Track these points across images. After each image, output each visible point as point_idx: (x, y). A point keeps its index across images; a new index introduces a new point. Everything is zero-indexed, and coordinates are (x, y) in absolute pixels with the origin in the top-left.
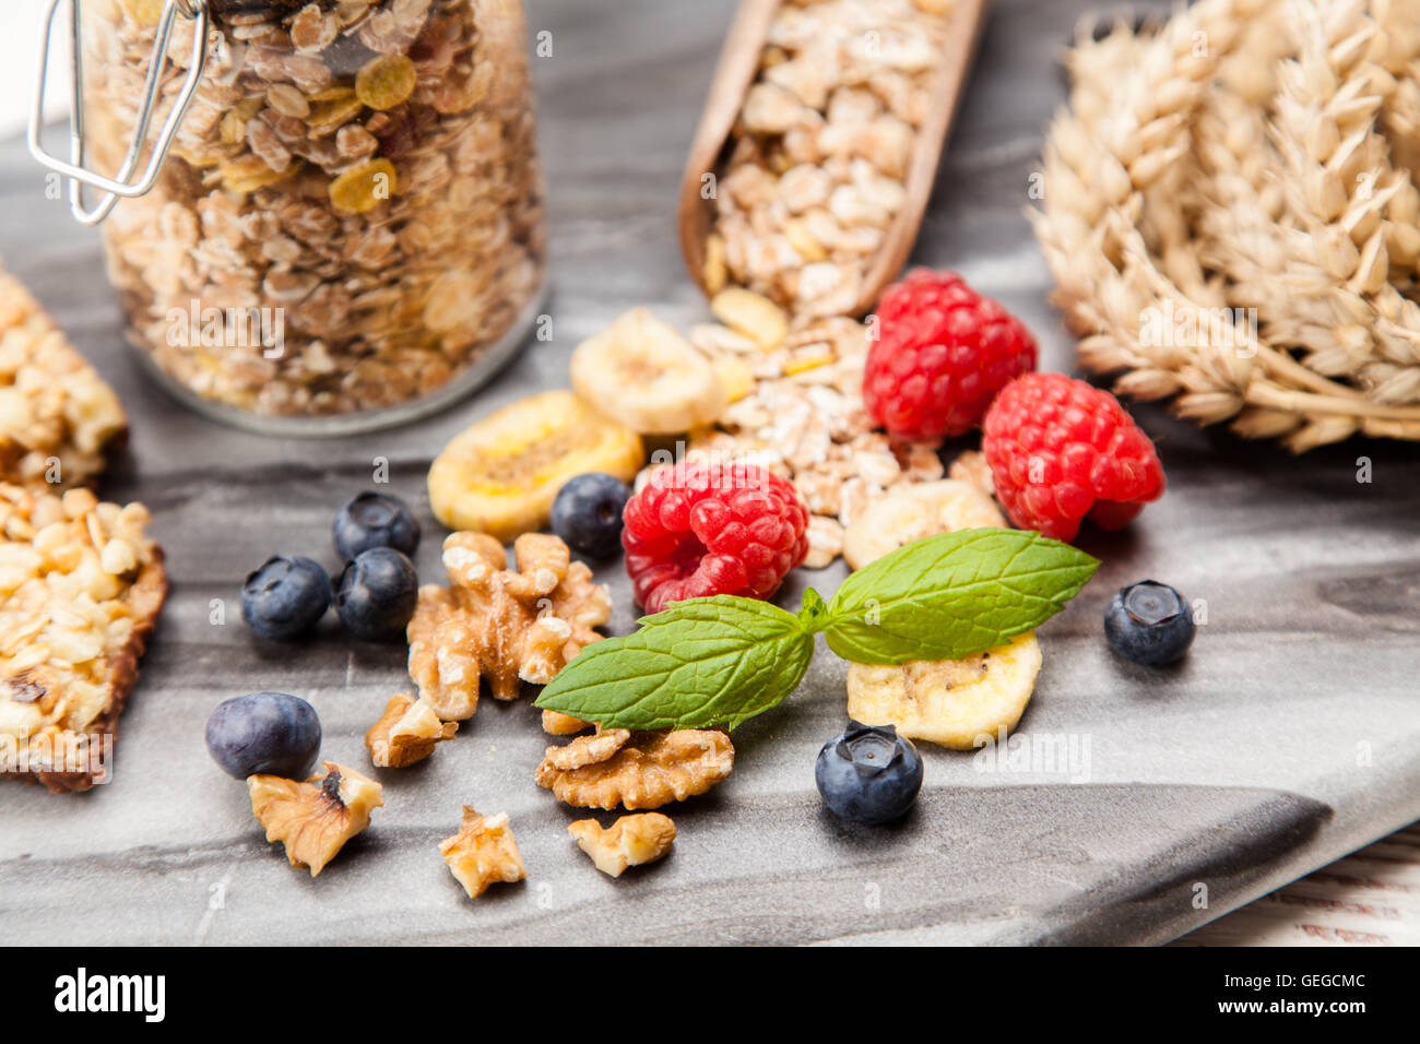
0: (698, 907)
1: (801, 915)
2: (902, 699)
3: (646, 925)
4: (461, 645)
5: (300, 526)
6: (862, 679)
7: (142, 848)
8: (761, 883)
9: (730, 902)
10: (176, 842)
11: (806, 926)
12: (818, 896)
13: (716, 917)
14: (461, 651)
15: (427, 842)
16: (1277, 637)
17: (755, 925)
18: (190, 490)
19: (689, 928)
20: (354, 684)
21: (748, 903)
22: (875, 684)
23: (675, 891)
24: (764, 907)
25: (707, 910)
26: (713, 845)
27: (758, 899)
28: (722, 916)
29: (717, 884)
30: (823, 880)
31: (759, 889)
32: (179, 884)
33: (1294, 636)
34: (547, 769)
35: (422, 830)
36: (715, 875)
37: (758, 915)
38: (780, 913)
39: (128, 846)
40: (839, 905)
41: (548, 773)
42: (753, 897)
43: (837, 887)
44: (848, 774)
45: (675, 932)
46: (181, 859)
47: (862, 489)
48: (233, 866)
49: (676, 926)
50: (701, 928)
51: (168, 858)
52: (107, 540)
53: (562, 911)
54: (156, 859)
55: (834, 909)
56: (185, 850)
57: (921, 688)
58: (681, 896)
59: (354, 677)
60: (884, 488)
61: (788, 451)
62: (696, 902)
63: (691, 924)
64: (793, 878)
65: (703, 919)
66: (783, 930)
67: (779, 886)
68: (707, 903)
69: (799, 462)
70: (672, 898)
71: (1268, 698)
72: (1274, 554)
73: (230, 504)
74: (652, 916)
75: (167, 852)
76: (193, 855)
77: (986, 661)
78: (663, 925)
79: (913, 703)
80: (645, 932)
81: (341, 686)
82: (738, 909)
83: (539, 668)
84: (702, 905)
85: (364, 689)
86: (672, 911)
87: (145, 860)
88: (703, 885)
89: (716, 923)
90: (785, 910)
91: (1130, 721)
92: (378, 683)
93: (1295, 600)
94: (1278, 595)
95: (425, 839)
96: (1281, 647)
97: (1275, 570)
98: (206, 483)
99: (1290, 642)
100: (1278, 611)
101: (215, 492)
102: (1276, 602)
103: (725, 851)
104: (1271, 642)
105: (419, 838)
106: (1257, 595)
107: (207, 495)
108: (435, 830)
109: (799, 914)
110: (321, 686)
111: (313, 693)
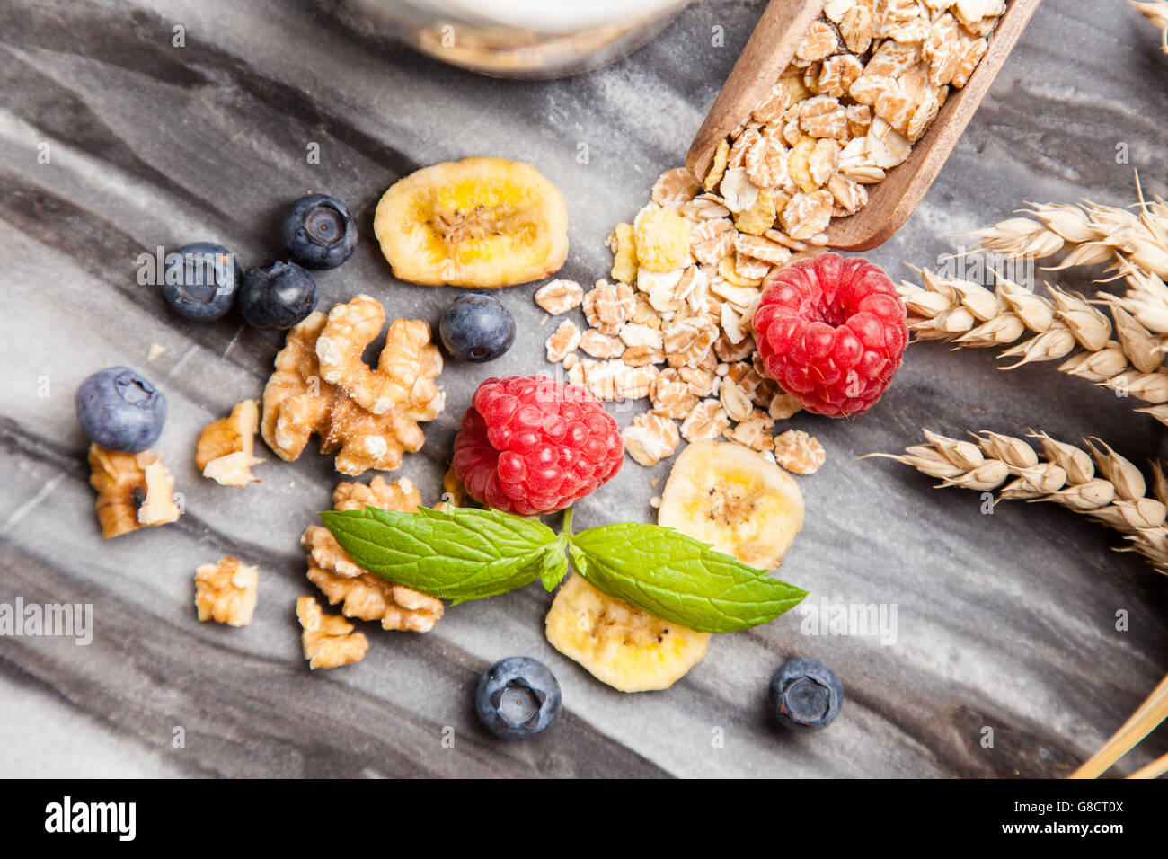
0: (350, 710)
5: (274, 166)
7: (9, 419)
8: (404, 718)
10: (33, 428)
13: (357, 726)
15: (202, 540)
18: (211, 74)
19: (333, 724)
20: (229, 358)
25: (354, 716)
28: (361, 728)
29: (373, 699)
32: (17, 469)
35: (206, 524)
36: (377, 691)
37: (385, 742)
45: (322, 721)
46: (30, 446)
48: (62, 476)
49: (324, 716)
50: (341, 729)
51: (21, 440)
54: (14, 435)
56: (35, 439)
58: (344, 694)
59: (234, 350)
62: (351, 705)
63: (336, 722)
64: (428, 724)
65: (347, 723)
67: (414, 725)
68: (359, 710)
73: (233, 109)
75: (22, 433)
76: (38, 447)
78: (317, 710)
79: (595, 641)
80: (303, 709)
81: (220, 354)
82: (376, 729)
84: (353, 711)
85: (234, 368)
86: (332, 701)
87: (4, 433)
88: (362, 694)
92: (247, 369)
93: (936, 711)
94: (928, 698)
95: (202, 536)
96: (892, 744)
97: (944, 673)
98: (227, 75)
99: (902, 744)
100: (916, 712)
101: (229, 90)
102: (919, 702)
103: (396, 674)
104: (889, 735)
105: (199, 532)
106: (911, 687)
107: (221, 89)
108: (213, 532)
109: (411, 758)
110: (206, 345)
111: (196, 348)
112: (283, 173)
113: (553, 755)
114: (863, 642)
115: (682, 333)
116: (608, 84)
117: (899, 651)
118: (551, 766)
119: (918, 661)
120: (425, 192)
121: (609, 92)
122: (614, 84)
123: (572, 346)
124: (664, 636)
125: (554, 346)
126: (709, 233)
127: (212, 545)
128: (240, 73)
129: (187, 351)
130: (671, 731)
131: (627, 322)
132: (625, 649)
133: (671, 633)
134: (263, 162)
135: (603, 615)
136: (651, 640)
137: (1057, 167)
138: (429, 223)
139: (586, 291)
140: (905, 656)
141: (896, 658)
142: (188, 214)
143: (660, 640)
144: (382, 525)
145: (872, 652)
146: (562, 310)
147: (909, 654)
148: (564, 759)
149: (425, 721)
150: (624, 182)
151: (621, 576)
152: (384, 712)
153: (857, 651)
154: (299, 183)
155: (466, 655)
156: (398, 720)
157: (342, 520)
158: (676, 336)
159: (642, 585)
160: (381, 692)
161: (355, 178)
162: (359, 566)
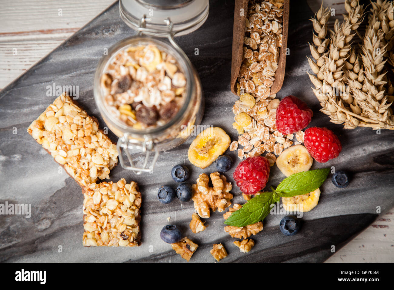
2: (294, 204)
5: (162, 167)
6: (285, 200)
7: (152, 255)
9: (267, 254)
10: (158, 253)
15: (206, 247)
16: (365, 173)
18: (136, 159)
20: (183, 209)
21: (270, 254)
22: (288, 201)
24: (273, 254)
29: (263, 250)
30: (283, 246)
33: (369, 173)
35: (205, 244)
37: (272, 256)
38: (276, 255)
39: (149, 255)
43: (286, 248)
46: (160, 257)
47: (278, 146)
48: (171, 257)
49: (257, 261)
51: (158, 257)
52: (129, 194)
53: (235, 260)
54: (155, 257)
56: (160, 255)
57: (297, 201)
59: (183, 207)
60: (282, 145)
61: (261, 138)
62: (260, 255)
63: (260, 260)
65: (262, 258)
67: (275, 249)
69: (264, 141)
70: (256, 255)
71: (365, 190)
72: (364, 150)
75: (157, 255)
76: (162, 255)
77: (309, 194)
81: (181, 210)
82: (268, 256)
85: (186, 210)
86: (256, 257)
87: (153, 258)
88: (261, 251)
91: (338, 200)
92: (188, 208)
93: (369, 163)
94: (365, 162)
95: (206, 246)
96: (367, 176)
97: (364, 155)
98: (140, 157)
99: (369, 175)
100: (365, 166)
101: (142, 159)
102: (365, 164)
103: (264, 242)
104: (365, 175)
105: (205, 246)
106: (361, 162)
107: (141, 161)
108: (207, 244)
109: (280, 255)
110: (177, 210)
111: (176, 212)
112: (165, 166)
113: (306, 232)
114: (345, 162)
115: (261, 133)
116: (210, 100)
117: (353, 157)
118: (307, 235)
119: (358, 156)
121: (212, 101)
122: (211, 99)
123: (243, 153)
125: (240, 156)
126: (250, 110)
127: (209, 246)
128: (142, 155)
129: (174, 214)
130: (324, 209)
131: (250, 140)
134: (160, 167)
136: (307, 197)
137: (304, 46)
139: (237, 141)
140: (354, 158)
141: (353, 159)
142: (153, 189)
145: (348, 162)
146: (237, 148)
147: (355, 156)
148: (309, 231)
149: (276, 246)
150: (228, 115)
152: (267, 251)
153: (345, 164)
154: (169, 166)
155: (273, 227)
156: (271, 250)
158: (261, 135)
160: (264, 248)
161: (179, 156)
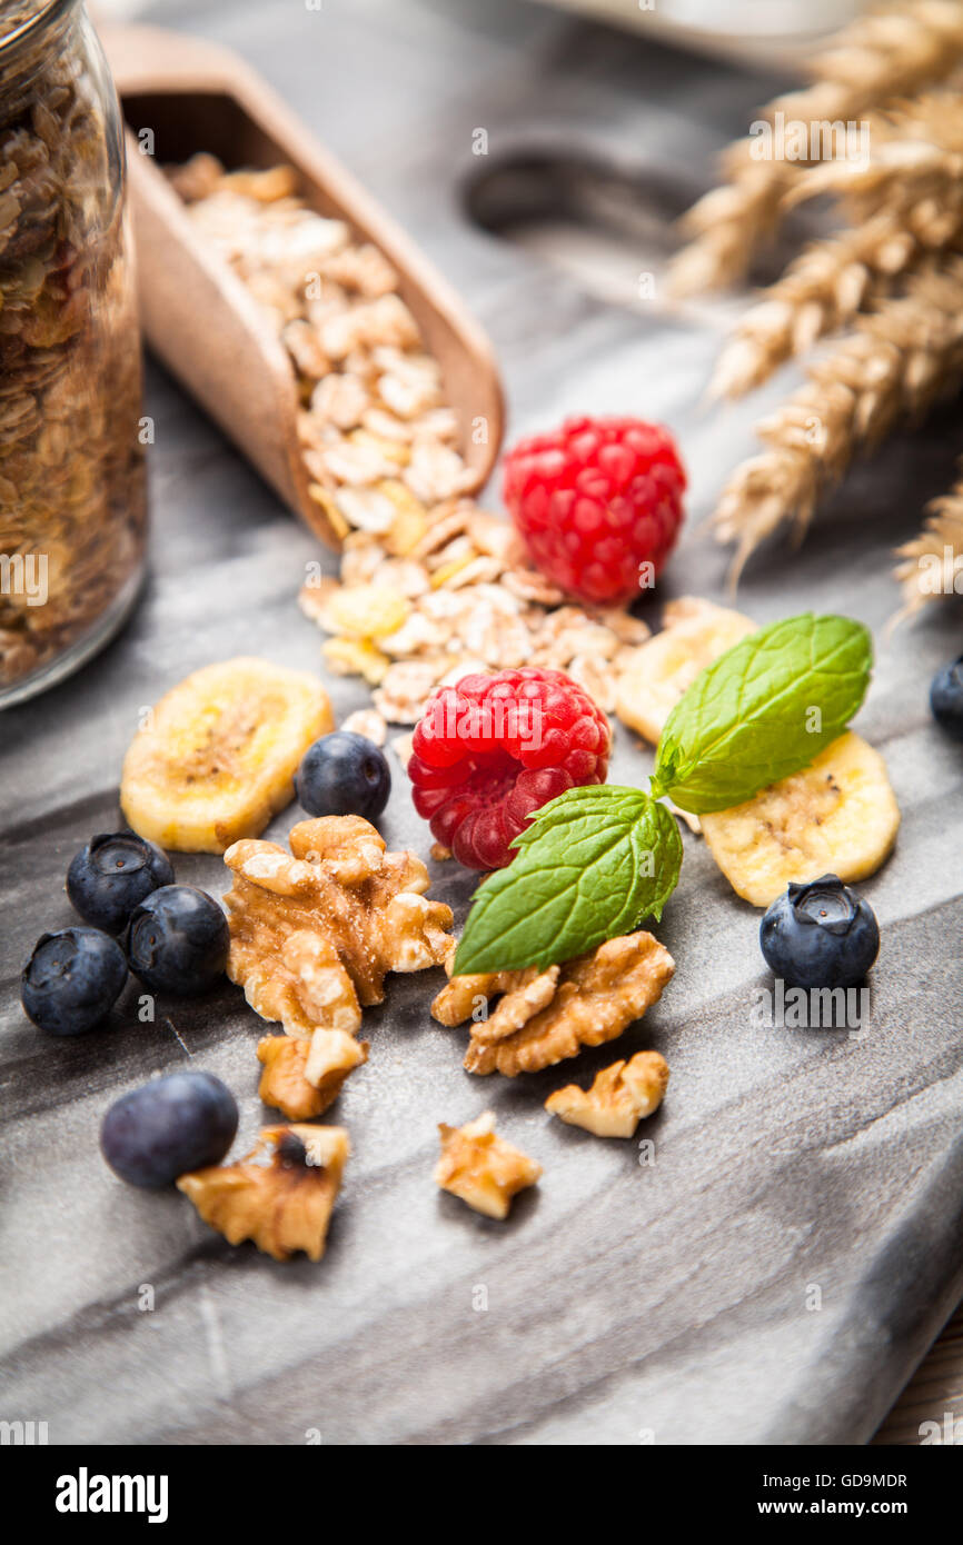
0: (731, 1137)
1: (836, 1103)
2: (784, 853)
3: (692, 1174)
4: (324, 957)
7: (85, 1309)
8: (775, 1088)
9: (759, 1118)
11: (850, 1112)
12: (839, 1078)
13: (756, 1138)
14: (326, 963)
17: (801, 1130)
19: (738, 1160)
20: (196, 1050)
21: (778, 1112)
22: (744, 850)
23: (694, 1129)
24: (795, 1109)
25: (740, 1135)
26: (698, 1070)
27: (783, 1105)
28: (762, 1134)
29: (730, 1105)
30: (832, 1061)
31: (778, 1094)
32: (158, 1331)
34: (482, 1050)
35: (384, 1169)
36: (724, 1098)
37: (795, 1120)
38: (816, 1109)
39: (67, 1314)
40: (867, 1079)
41: (484, 1053)
42: (778, 1104)
44: (819, 938)
45: (726, 1169)
48: (204, 1289)
49: (721, 1164)
50: (748, 1155)
51: (122, 1309)
53: (595, 1195)
54: (108, 1314)
55: (864, 1085)
58: (704, 1132)
59: (190, 1042)
62: (724, 1131)
63: (737, 1155)
64: (802, 1070)
65: (745, 1145)
66: (832, 1125)
67: (794, 1084)
68: (736, 1128)
70: (699, 1137)
74: (690, 1164)
75: (115, 1301)
78: (708, 1167)
79: (795, 852)
80: (696, 1181)
82: (773, 1121)
83: (417, 951)
84: (732, 1132)
85: (210, 1048)
86: (708, 1151)
87: (98, 1321)
88: (718, 1113)
89: (760, 1144)
90: (818, 1104)
92: (220, 1039)
95: (394, 1176)
120: (151, 764)
124: (833, 783)
132: (824, 829)
133: (836, 775)
135: (770, 826)
136: (830, 799)
138: (191, 779)
139: (373, 707)
143: (835, 788)
144: (508, 890)
146: (380, 736)
151: (731, 735)
152: (755, 1102)
156: (774, 1094)
157: (475, 937)
159: (755, 715)
162: (543, 970)
